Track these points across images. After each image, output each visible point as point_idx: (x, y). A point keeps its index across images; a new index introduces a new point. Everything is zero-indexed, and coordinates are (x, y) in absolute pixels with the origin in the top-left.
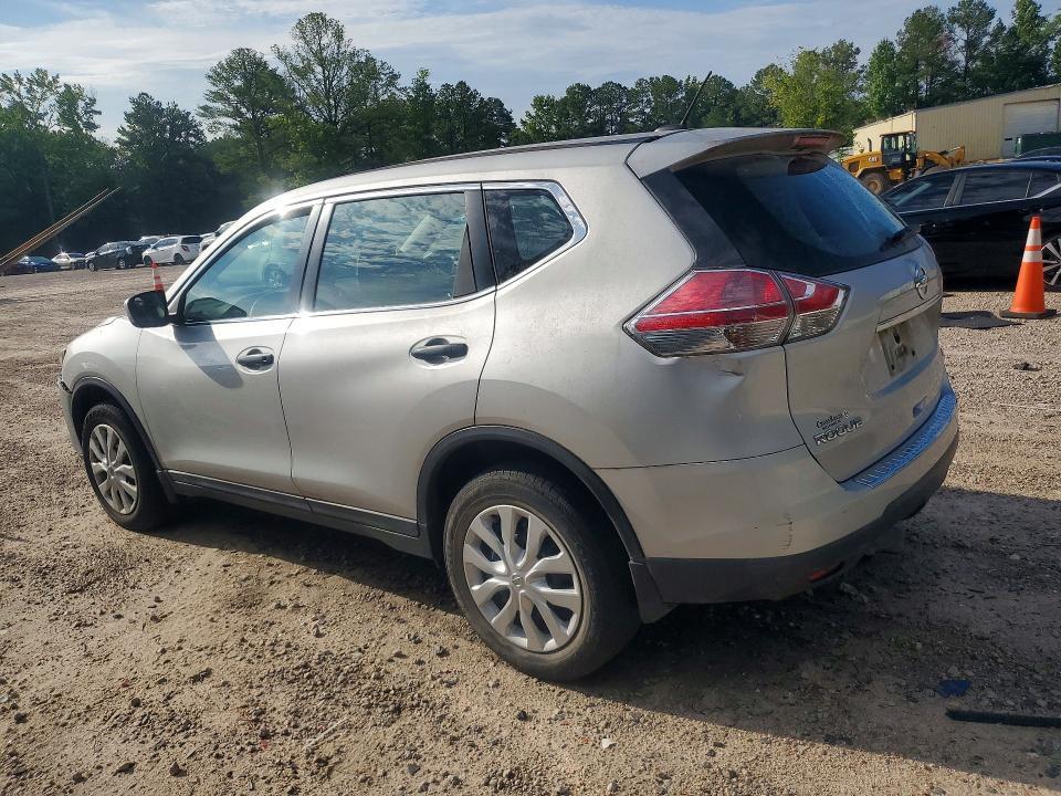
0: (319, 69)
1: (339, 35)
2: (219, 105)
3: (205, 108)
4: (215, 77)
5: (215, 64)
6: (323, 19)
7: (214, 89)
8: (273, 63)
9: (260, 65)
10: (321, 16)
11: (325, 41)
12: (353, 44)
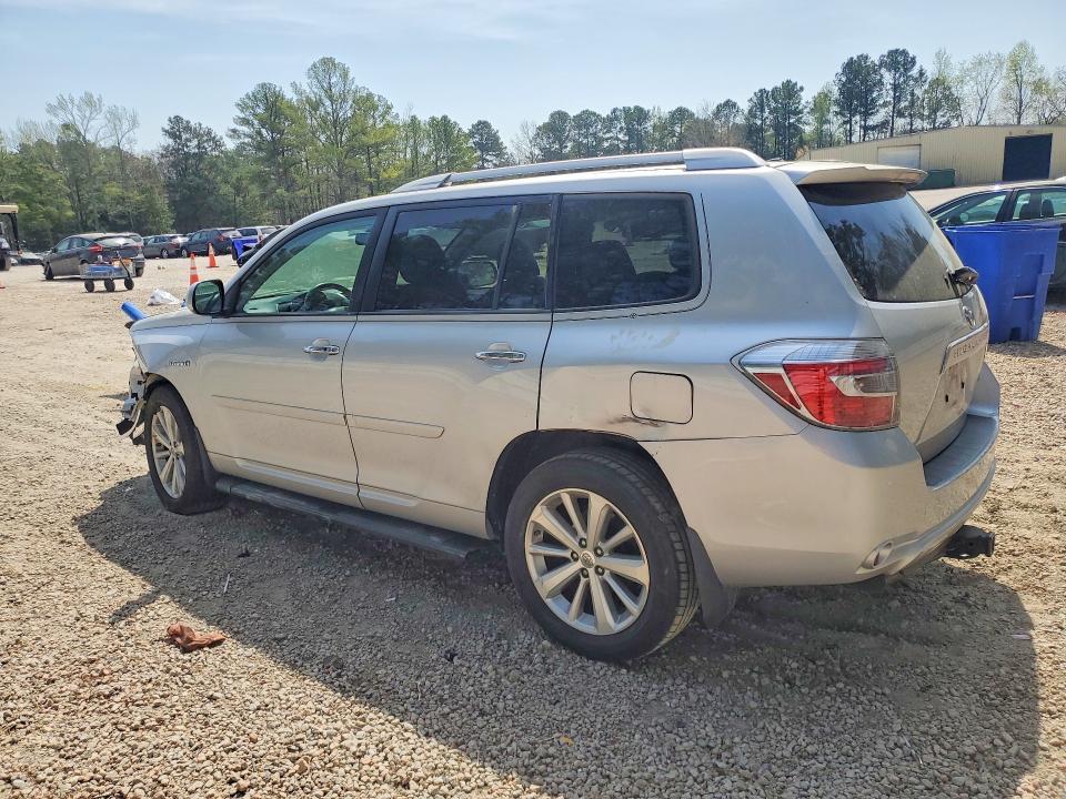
0: (328, 103)
1: (345, 75)
2: (245, 129)
3: (234, 131)
4: (242, 106)
5: (243, 96)
6: (334, 64)
7: (242, 115)
8: (289, 95)
9: (278, 96)
10: (331, 60)
11: (333, 80)
12: (356, 82)
